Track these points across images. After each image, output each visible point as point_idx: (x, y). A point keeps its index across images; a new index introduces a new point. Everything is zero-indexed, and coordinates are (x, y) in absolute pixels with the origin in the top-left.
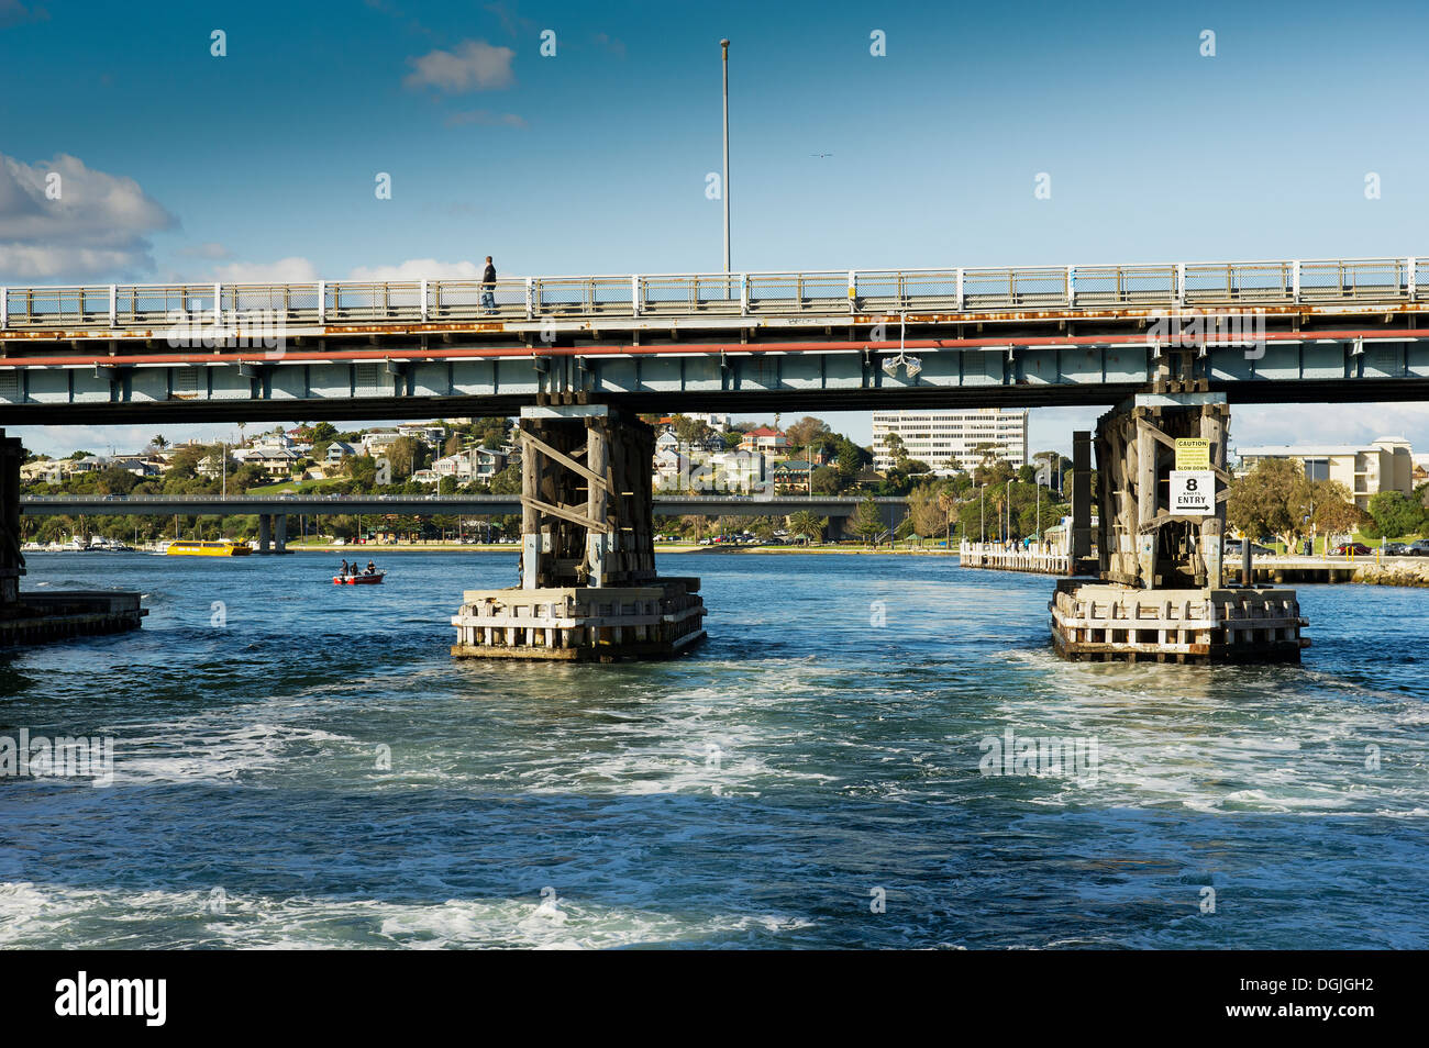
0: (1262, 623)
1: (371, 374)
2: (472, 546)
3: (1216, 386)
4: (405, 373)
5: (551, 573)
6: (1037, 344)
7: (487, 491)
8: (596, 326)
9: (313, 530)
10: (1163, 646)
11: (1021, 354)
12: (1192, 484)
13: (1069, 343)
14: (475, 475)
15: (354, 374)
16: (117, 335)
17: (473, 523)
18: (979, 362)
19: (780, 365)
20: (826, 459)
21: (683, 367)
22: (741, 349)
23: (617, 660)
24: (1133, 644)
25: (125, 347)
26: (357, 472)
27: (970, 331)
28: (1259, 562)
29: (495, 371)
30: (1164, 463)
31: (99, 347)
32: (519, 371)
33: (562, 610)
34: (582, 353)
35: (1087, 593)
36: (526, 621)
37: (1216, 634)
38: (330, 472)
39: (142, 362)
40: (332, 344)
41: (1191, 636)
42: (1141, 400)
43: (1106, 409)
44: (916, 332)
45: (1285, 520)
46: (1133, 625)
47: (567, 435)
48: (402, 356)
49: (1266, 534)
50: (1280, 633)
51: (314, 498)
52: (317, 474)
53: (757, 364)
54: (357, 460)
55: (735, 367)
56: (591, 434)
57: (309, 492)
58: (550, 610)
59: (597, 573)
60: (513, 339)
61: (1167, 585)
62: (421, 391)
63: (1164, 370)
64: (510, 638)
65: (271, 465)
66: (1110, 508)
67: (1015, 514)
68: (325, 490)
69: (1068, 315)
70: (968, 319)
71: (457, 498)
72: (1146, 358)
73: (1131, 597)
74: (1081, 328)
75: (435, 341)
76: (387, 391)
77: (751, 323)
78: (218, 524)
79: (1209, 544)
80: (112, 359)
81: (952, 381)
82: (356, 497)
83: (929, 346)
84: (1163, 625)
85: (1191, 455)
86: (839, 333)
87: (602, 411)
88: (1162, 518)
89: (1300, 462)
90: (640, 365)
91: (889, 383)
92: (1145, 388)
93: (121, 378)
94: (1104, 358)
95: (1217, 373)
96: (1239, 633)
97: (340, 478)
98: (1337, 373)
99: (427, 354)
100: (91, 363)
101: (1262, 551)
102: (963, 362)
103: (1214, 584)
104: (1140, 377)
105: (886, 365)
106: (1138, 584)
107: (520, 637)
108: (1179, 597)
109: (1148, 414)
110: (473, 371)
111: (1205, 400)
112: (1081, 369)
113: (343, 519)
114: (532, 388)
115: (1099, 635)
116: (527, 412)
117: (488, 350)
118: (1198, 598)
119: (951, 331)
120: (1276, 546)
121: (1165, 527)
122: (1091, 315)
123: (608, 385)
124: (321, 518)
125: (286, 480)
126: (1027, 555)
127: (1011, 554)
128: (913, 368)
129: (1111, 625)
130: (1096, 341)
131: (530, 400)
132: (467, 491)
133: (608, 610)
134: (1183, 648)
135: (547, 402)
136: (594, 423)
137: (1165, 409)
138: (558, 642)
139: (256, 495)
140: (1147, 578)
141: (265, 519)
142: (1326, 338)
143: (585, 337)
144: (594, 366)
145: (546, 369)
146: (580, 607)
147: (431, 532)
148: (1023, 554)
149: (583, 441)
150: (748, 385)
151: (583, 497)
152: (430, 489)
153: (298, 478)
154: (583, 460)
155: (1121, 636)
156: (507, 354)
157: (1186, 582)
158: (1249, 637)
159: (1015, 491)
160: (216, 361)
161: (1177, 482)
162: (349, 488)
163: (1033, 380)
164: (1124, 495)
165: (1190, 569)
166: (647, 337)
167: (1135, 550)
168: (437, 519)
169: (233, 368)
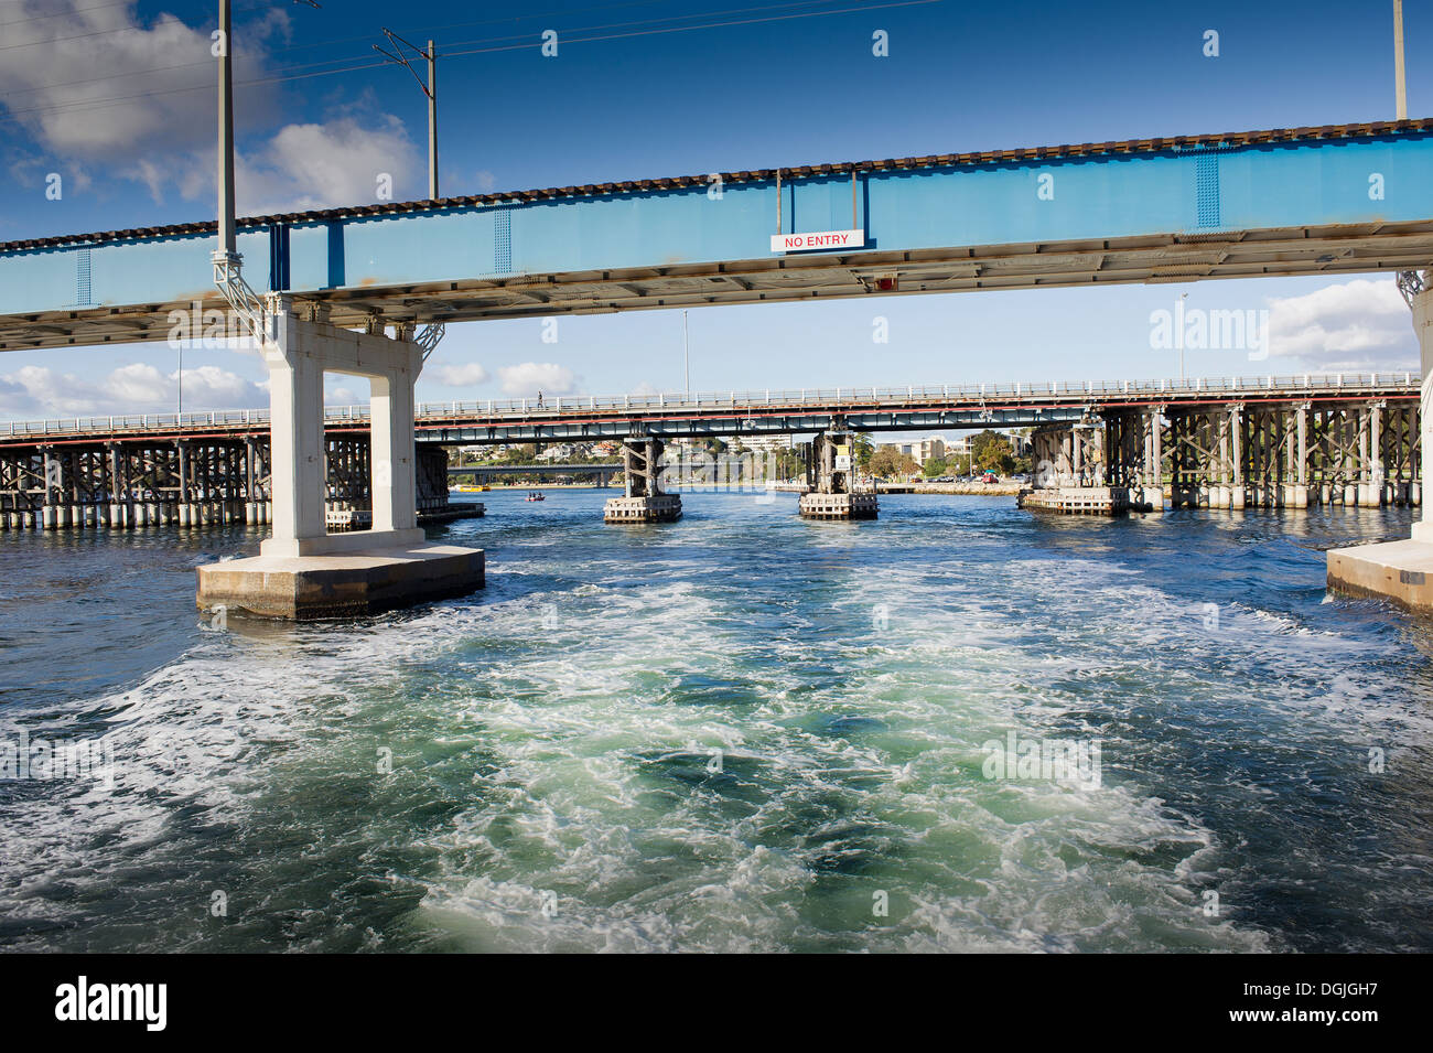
0: (865, 504)
1: (574, 428)
2: (562, 486)
3: (850, 428)
4: (585, 427)
5: (636, 492)
6: (792, 415)
7: (567, 463)
8: (649, 411)
9: (495, 480)
10: (834, 512)
11: (787, 418)
12: (843, 460)
13: (803, 415)
14: (562, 456)
15: (568, 428)
16: (492, 417)
17: (562, 476)
18: (774, 421)
19: (709, 423)
20: (709, 447)
21: (677, 424)
22: (697, 418)
23: (658, 522)
24: (825, 512)
25: (493, 421)
26: (512, 456)
27: (771, 411)
28: (879, 486)
29: (615, 426)
30: (834, 453)
31: (486, 421)
32: (623, 426)
33: (641, 504)
34: (644, 420)
35: (810, 496)
36: (630, 509)
37: (851, 508)
38: (500, 456)
39: (499, 425)
40: (562, 419)
41: (843, 509)
42: (826, 433)
43: (817, 434)
44: (753, 412)
45: (892, 469)
46: (824, 506)
47: (639, 447)
48: (585, 422)
49: (885, 475)
50: (871, 507)
51: (495, 467)
52: (495, 457)
53: (701, 423)
54: (512, 451)
55: (694, 424)
56: (647, 447)
57: (493, 464)
58: (636, 506)
59: (650, 493)
60: (621, 416)
61: (835, 493)
62: (590, 433)
63: (834, 423)
64: (623, 514)
65: (475, 453)
66: (817, 468)
67: (787, 468)
68: (499, 464)
69: (802, 406)
70: (770, 408)
71: (554, 466)
72: (828, 419)
73: (823, 497)
74: (806, 410)
75: (596, 417)
76: (579, 434)
77: (700, 410)
78: (455, 478)
79: (848, 479)
80: (490, 425)
81: (765, 427)
82: (512, 467)
83: (758, 416)
84: (834, 506)
85: (843, 450)
86: (729, 412)
87: (651, 439)
88: (834, 471)
89: (900, 446)
90: (663, 424)
91: (744, 428)
92: (828, 429)
93: (492, 431)
94: (814, 419)
95: (851, 424)
96: (858, 507)
97: (504, 458)
98: (889, 423)
99: (593, 421)
100: (484, 426)
101: (882, 482)
102: (769, 421)
103: (850, 492)
104: (826, 425)
105: (744, 423)
106: (827, 493)
107: (627, 512)
108: (839, 496)
109: (828, 438)
110: (608, 427)
111: (847, 433)
112: (807, 423)
113: (507, 475)
114: (627, 432)
115: (814, 509)
116: (626, 440)
117: (613, 420)
118: (845, 496)
119: (765, 411)
120: (888, 480)
121: (835, 474)
122: (810, 406)
123: (652, 431)
124: (498, 475)
125: (482, 459)
126: (792, 485)
127: (786, 485)
128: (753, 424)
129: (817, 506)
130: (811, 414)
131: (627, 436)
132: (559, 463)
133: (655, 504)
134: (840, 512)
135: (633, 436)
136: (648, 443)
137: (834, 436)
138: (640, 515)
139: (470, 466)
140: (829, 491)
141: (477, 476)
142: (884, 412)
143: (645, 415)
144: (648, 425)
145: (632, 425)
146: (648, 502)
147: (544, 480)
148: (791, 485)
149: (644, 450)
150: (698, 430)
151: (644, 468)
152: (543, 462)
153: (487, 459)
154: (645, 455)
155: (821, 509)
156: (619, 421)
157: (842, 492)
158: (861, 509)
159: (787, 460)
160: (524, 424)
161: (838, 459)
162: (509, 463)
163: (791, 427)
164: (822, 463)
165: (844, 487)
166: (665, 415)
167: (826, 482)
168: (546, 475)
169: (529, 427)
